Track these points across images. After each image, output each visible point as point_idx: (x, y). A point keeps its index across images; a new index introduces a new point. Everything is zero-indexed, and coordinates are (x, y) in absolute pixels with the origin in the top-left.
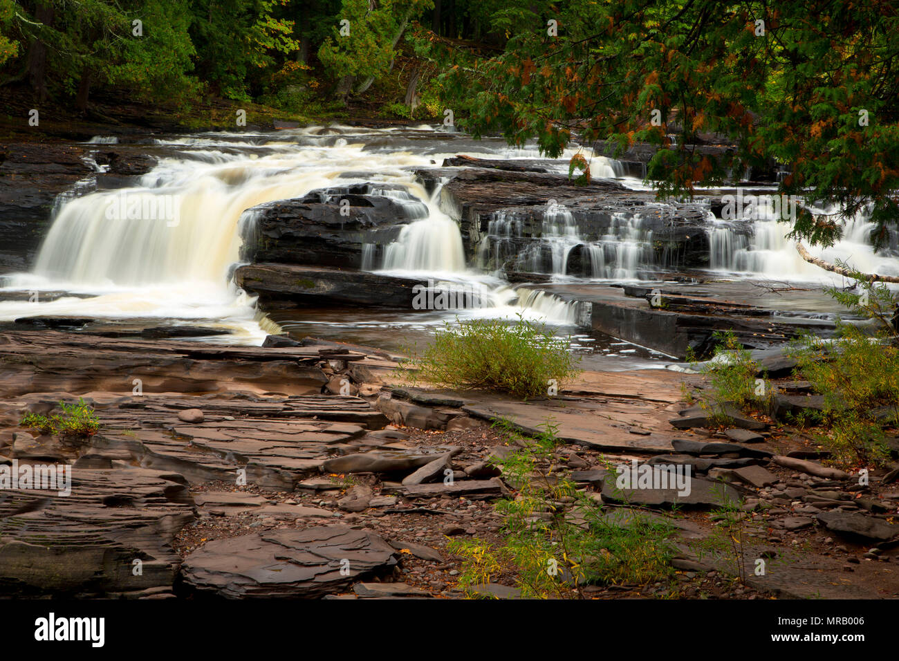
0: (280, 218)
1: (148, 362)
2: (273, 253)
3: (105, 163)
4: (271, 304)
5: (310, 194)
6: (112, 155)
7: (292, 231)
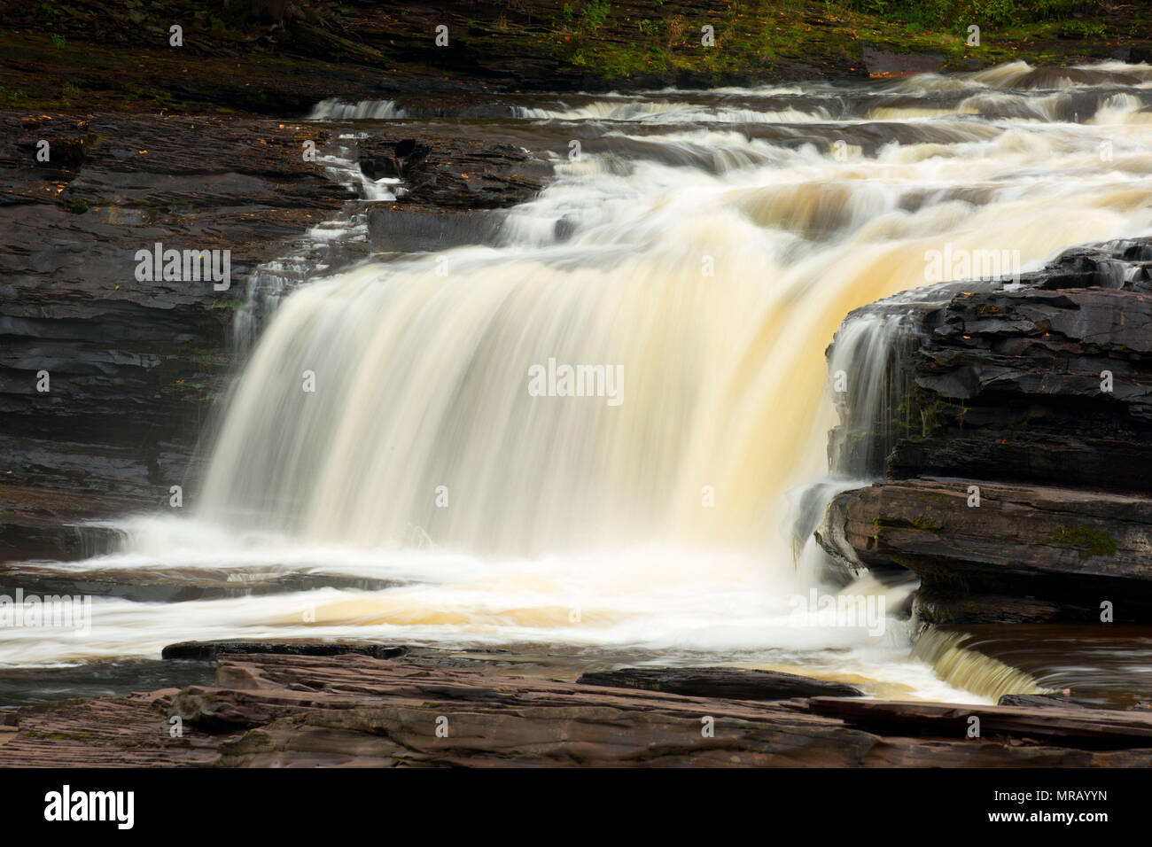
0: (975, 335)
1: (735, 736)
2: (949, 449)
3: (391, 175)
4: (971, 605)
5: (1067, 260)
6: (406, 148)
7: (1013, 376)
